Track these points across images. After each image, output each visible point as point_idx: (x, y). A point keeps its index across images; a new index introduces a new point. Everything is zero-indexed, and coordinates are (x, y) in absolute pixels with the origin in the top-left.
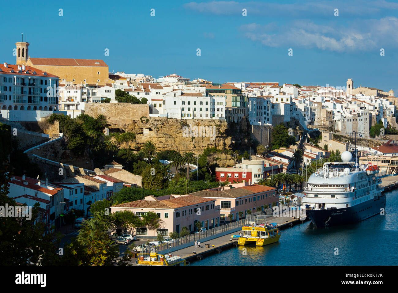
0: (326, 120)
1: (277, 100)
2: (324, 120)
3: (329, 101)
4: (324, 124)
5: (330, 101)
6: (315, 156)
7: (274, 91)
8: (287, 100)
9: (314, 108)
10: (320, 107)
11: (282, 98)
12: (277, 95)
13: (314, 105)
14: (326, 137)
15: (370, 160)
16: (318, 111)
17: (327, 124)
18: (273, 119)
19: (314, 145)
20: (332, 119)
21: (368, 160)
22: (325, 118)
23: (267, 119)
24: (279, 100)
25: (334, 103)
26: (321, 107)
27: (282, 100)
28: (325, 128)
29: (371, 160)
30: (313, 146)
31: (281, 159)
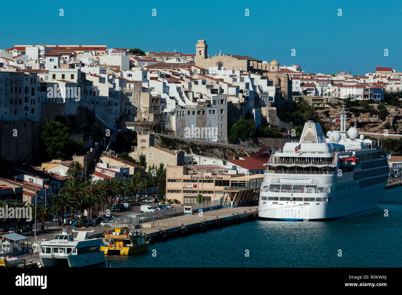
0: (150, 112)
1: (54, 76)
2: (145, 112)
3: (156, 79)
4: (145, 119)
5: (159, 79)
6: (114, 174)
7: (51, 60)
8: (72, 77)
9: (128, 91)
10: (139, 89)
11: (63, 73)
12: (55, 67)
13: (128, 85)
14: (143, 141)
15: (196, 181)
16: (136, 96)
17: (151, 118)
18: (42, 110)
19: (117, 155)
20: (161, 112)
21: (193, 181)
22: (148, 109)
23: (30, 109)
24: (59, 77)
25: (164, 81)
26: (141, 90)
27: (63, 76)
28: (147, 125)
29: (198, 181)
30: (116, 157)
31: (30, 179)
